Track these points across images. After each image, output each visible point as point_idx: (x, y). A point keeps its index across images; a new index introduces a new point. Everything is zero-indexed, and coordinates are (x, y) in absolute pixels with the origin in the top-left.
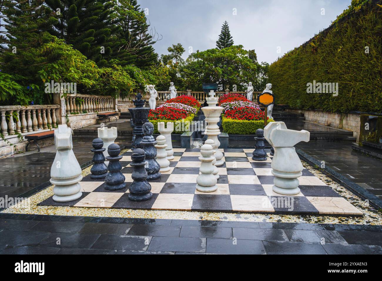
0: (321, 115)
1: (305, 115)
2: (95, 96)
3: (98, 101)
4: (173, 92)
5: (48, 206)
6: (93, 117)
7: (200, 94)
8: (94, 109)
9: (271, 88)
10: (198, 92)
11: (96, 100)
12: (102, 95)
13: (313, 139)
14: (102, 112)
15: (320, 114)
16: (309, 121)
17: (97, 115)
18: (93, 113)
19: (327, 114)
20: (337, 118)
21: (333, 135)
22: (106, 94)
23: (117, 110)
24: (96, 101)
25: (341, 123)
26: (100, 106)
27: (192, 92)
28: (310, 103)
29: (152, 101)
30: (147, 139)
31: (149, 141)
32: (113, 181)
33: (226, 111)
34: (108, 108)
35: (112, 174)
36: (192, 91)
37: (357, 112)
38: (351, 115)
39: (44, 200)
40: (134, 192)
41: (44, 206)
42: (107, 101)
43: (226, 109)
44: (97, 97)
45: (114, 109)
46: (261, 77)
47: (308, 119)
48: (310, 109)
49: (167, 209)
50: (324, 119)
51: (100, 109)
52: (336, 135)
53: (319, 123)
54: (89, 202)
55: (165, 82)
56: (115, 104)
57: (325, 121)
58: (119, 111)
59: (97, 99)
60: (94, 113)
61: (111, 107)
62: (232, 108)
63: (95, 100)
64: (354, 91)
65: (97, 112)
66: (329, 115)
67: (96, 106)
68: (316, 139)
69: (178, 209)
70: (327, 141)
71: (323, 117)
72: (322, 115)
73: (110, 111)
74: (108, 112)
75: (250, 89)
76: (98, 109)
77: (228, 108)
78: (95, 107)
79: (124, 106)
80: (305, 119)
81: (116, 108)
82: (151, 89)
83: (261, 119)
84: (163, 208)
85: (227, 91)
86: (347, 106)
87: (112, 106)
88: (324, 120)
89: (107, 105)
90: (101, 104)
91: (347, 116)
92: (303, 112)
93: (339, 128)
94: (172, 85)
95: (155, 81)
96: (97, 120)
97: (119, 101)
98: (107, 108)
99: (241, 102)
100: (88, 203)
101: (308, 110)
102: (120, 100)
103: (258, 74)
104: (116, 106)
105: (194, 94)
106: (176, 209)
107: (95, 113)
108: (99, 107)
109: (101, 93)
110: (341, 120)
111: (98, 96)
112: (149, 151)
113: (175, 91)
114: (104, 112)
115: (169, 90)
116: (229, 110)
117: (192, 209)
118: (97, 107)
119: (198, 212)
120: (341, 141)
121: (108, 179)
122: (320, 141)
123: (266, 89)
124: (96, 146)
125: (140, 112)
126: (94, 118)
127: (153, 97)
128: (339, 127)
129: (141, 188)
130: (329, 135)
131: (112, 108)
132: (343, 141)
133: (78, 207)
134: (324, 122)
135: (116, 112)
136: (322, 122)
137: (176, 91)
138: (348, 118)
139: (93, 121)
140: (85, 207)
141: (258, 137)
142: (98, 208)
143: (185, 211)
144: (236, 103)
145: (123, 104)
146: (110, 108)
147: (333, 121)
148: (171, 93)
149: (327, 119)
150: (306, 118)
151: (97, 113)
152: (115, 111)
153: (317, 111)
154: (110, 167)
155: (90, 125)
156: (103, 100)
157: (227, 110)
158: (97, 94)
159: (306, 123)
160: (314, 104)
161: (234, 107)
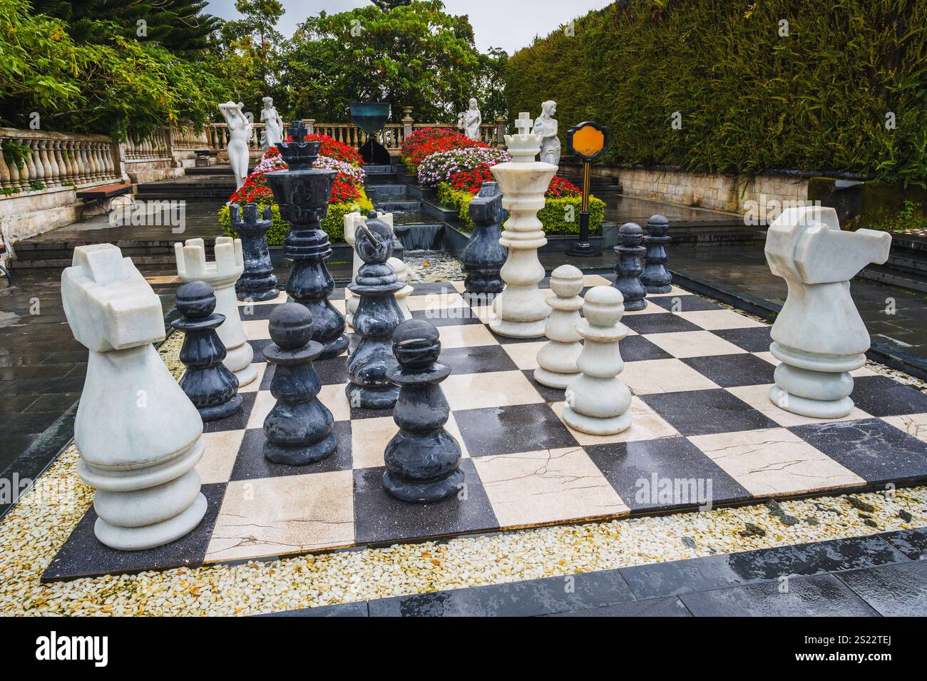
0: (670, 180)
1: (621, 181)
2: (60, 134)
3: (69, 152)
4: (273, 123)
5: (94, 577)
6: (63, 201)
7: (337, 130)
8: (61, 177)
9: (555, 113)
10: (333, 126)
11: (65, 148)
12: (80, 132)
13: (689, 242)
14: (85, 186)
15: (669, 177)
16: (635, 195)
17: (79, 195)
18: (60, 188)
19: (690, 178)
20: (721, 187)
21: (727, 229)
22: (93, 130)
23: (125, 177)
24: (65, 153)
25: (734, 200)
26: (79, 165)
27: (316, 125)
28: (644, 151)
29: (238, 149)
30: (378, 275)
31: (385, 283)
32: (302, 433)
33: (449, 174)
34: (101, 172)
35: (292, 411)
36: (315, 123)
37: (788, 172)
38: (765, 180)
39: (58, 547)
40: (418, 475)
41: (77, 583)
42: (93, 150)
43: (451, 169)
44: (66, 138)
45: (117, 173)
46: (486, 86)
47: (630, 191)
48: (639, 165)
49: (553, 520)
50: (680, 190)
51: (80, 174)
52: (734, 229)
53: (664, 199)
54: (256, 533)
55: (246, 96)
56: (117, 160)
57: (684, 195)
58: (133, 179)
59: (68, 146)
60: (64, 188)
61: (109, 167)
62: (465, 167)
63: (61, 146)
64: (786, 122)
65: (72, 185)
66: (698, 179)
67: (66, 165)
68: (696, 241)
69: (590, 518)
70: (718, 243)
71: (678, 184)
72: (675, 179)
73: (108, 182)
74: (103, 182)
75: (474, 118)
76: (74, 175)
77: (454, 165)
78: (64, 172)
79: (141, 164)
80: (621, 191)
81: (123, 172)
82: (230, 114)
83: (566, 195)
84: (541, 521)
85: (407, 122)
86: (761, 157)
87: (111, 166)
88: (681, 192)
89: (98, 164)
90: (80, 159)
91: (754, 182)
92: (615, 174)
93: (728, 211)
94: (269, 106)
95: (223, 93)
96: (77, 209)
97: (127, 151)
98: (97, 172)
99: (482, 149)
100: (253, 540)
101: (634, 169)
102: (129, 147)
103: (478, 79)
104: (122, 165)
105: (322, 130)
106: (584, 519)
107: (68, 188)
108: (77, 171)
109: (76, 127)
110: (734, 191)
111: (68, 135)
112: (386, 314)
113: (277, 122)
114: (91, 184)
115: (262, 119)
116: (459, 171)
117: (632, 512)
118: (70, 169)
119: (653, 516)
120: (749, 243)
121: (281, 429)
122: (704, 245)
123: (542, 115)
124: (195, 309)
125: (307, 184)
126: (66, 204)
127: (241, 138)
128: (726, 209)
129: (438, 456)
130: (718, 229)
131: (111, 172)
132: (752, 243)
133: (223, 564)
134: (678, 198)
135: (123, 182)
136: (675, 197)
137: (281, 122)
138: (757, 187)
139: (67, 214)
140: (254, 560)
141: (626, 246)
142: (303, 554)
143: (610, 521)
144: (468, 152)
145: (138, 161)
146: (106, 171)
147: (710, 193)
148: (267, 127)
149: (689, 190)
150: (625, 189)
151: (72, 187)
152: (119, 180)
153: (660, 170)
154: (288, 387)
155: (58, 228)
156: (83, 147)
157: (453, 172)
158: (66, 130)
159: (624, 201)
160: (657, 153)
161: (469, 163)
